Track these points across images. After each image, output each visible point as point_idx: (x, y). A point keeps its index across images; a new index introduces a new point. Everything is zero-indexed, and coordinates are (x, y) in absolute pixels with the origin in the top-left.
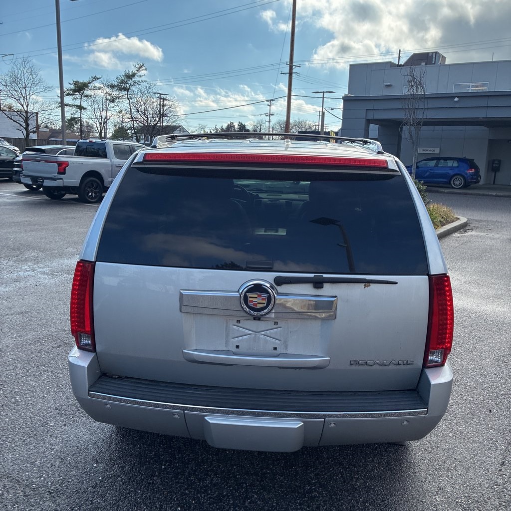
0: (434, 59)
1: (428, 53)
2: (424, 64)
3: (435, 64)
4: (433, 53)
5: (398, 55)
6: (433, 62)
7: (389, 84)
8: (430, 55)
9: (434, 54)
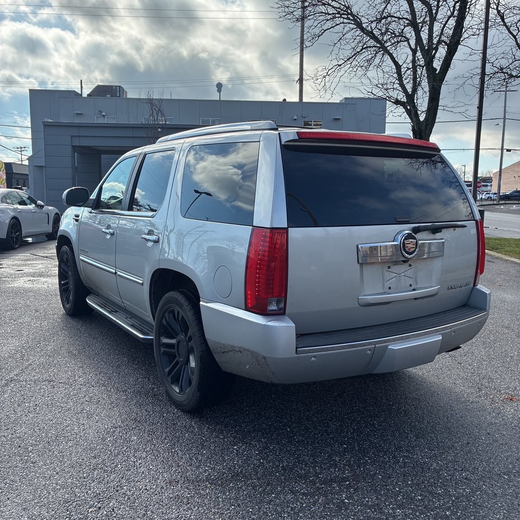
0: (118, 93)
1: (112, 86)
2: (109, 96)
3: (120, 96)
4: (116, 86)
5: (80, 86)
6: (118, 95)
7: (80, 112)
8: (114, 88)
9: (118, 88)
